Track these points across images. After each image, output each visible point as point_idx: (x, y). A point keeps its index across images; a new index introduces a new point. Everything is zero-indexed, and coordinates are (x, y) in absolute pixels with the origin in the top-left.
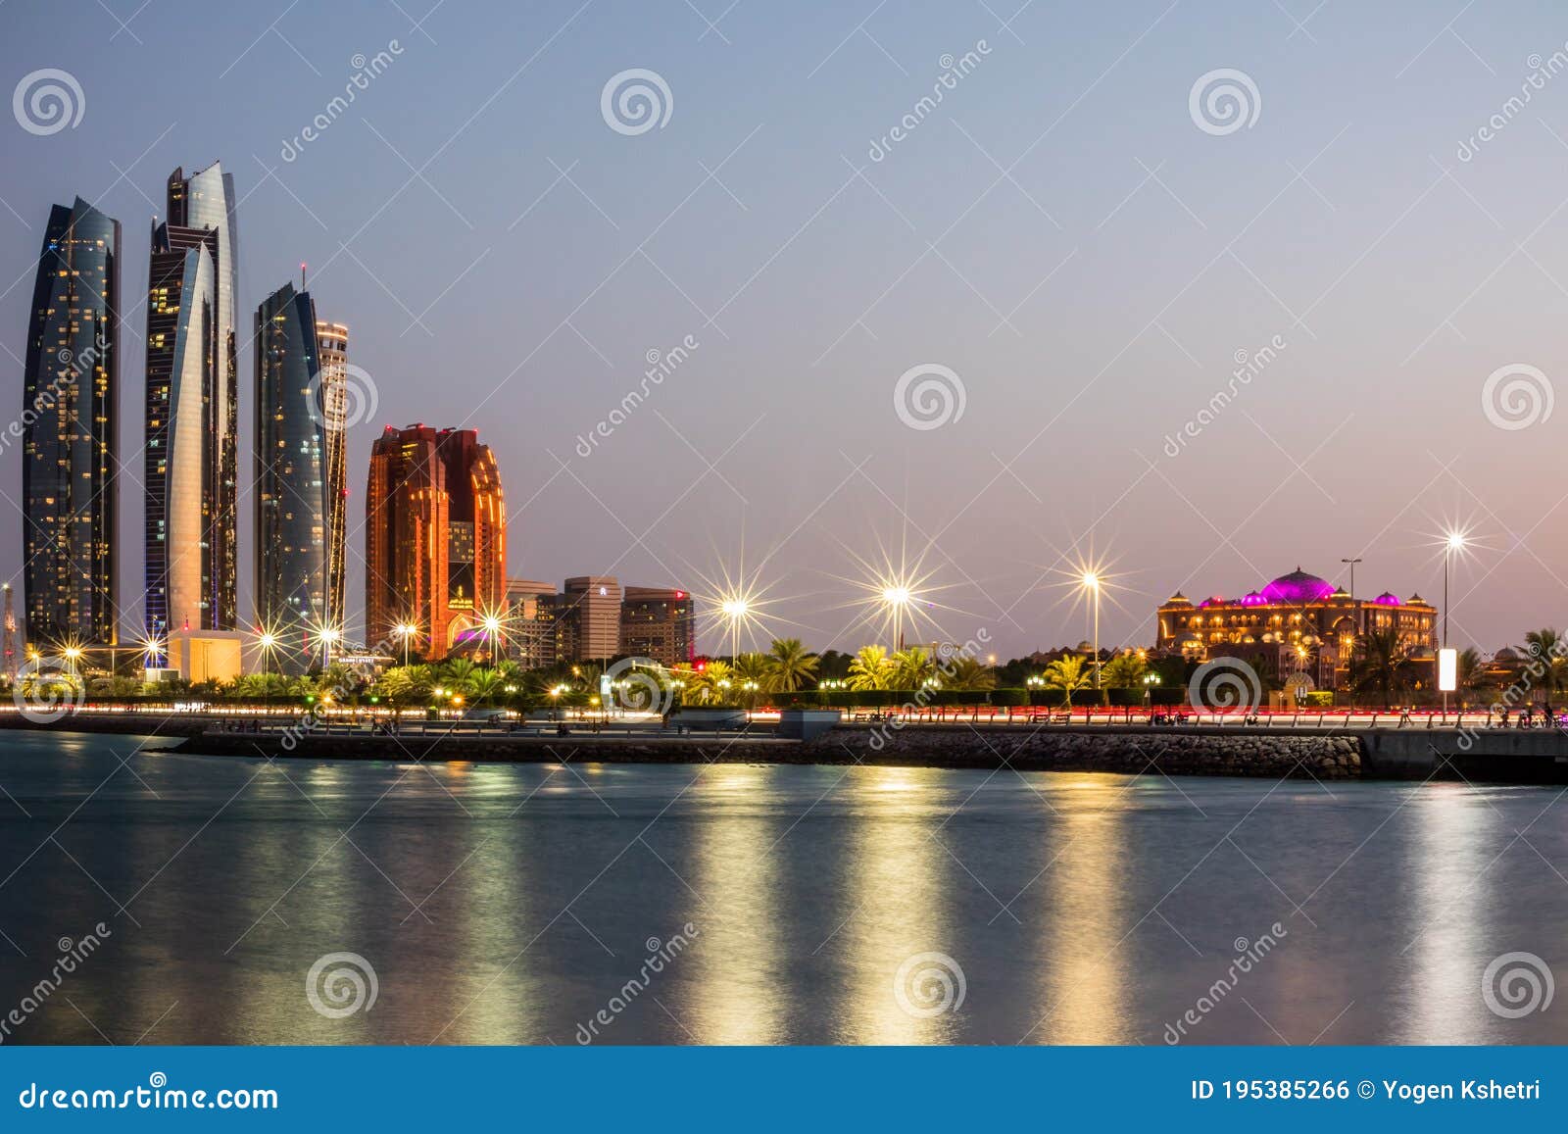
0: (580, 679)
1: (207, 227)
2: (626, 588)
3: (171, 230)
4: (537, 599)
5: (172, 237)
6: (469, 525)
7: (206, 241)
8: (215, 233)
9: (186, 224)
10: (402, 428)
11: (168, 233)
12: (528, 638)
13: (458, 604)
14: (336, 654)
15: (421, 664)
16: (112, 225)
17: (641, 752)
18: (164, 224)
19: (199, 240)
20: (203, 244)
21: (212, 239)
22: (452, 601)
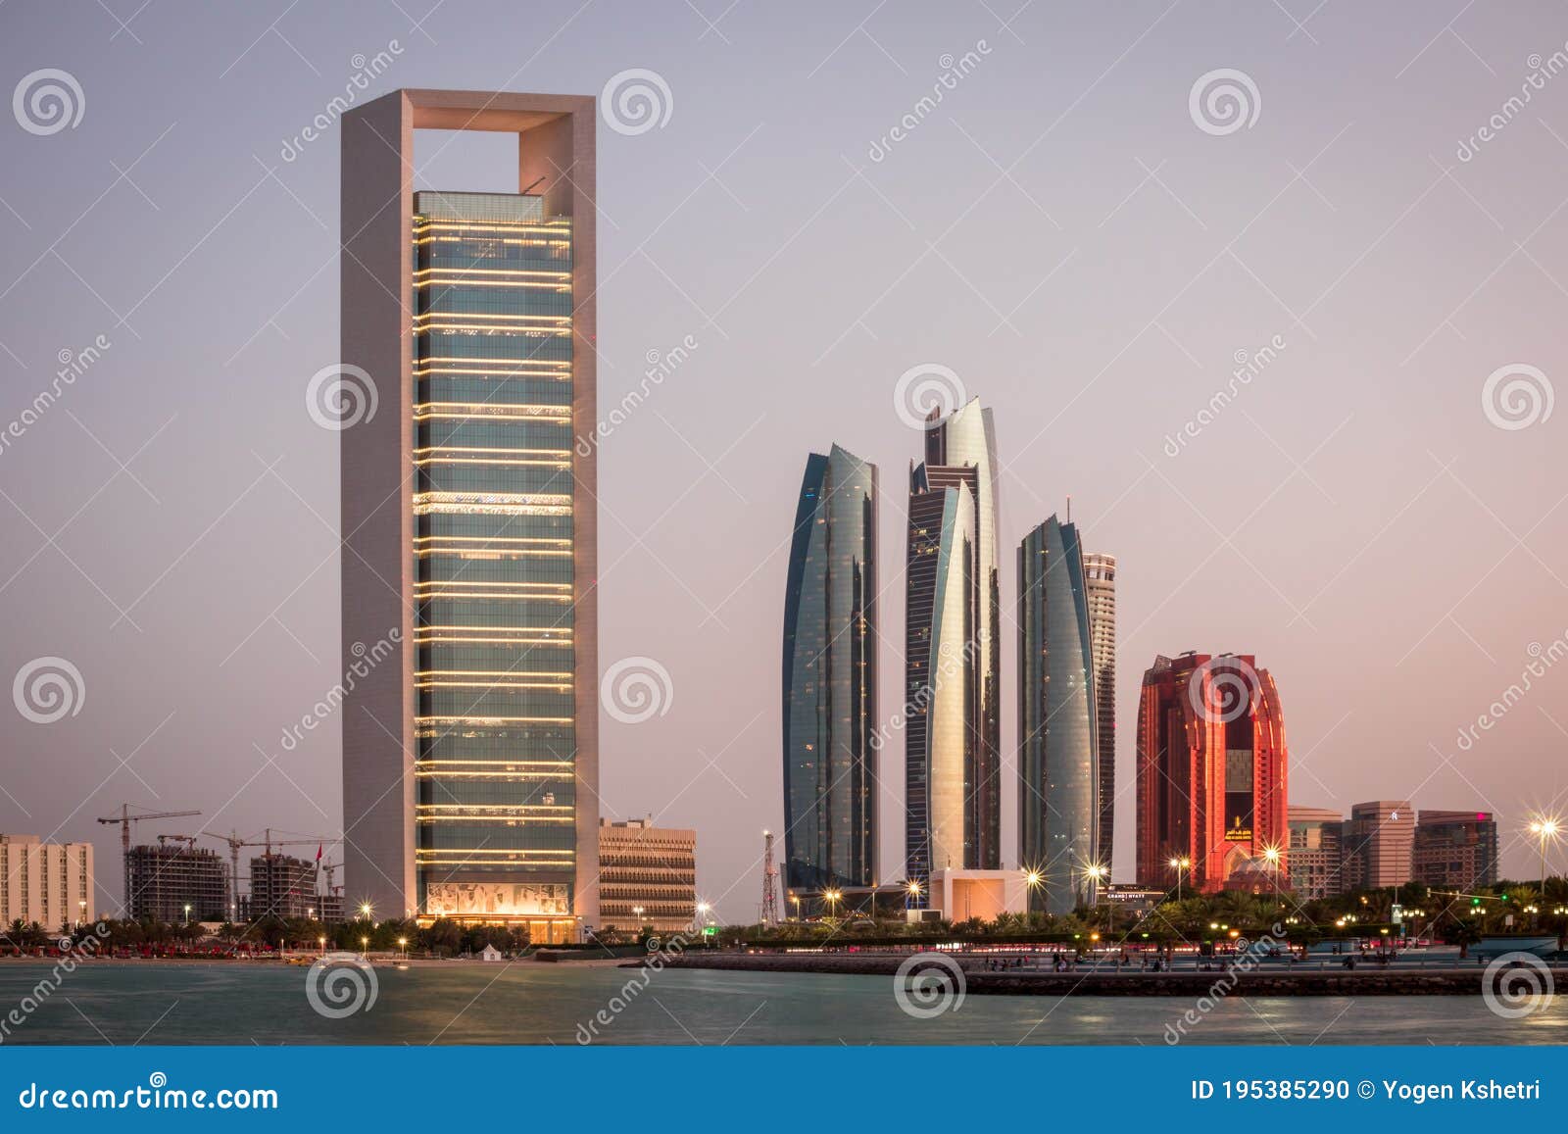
0: (1368, 908)
1: (966, 465)
2: (1420, 812)
3: (929, 470)
4: (1321, 827)
5: (931, 476)
6: (1247, 753)
7: (965, 478)
8: (975, 470)
9: (945, 464)
10: (1175, 656)
11: (927, 473)
12: (1312, 867)
13: (1235, 835)
14: (1104, 891)
15: (1194, 898)
16: (870, 469)
17: (1435, 984)
18: (923, 464)
19: (958, 477)
20: (963, 482)
21: (971, 476)
22: (1229, 833)
